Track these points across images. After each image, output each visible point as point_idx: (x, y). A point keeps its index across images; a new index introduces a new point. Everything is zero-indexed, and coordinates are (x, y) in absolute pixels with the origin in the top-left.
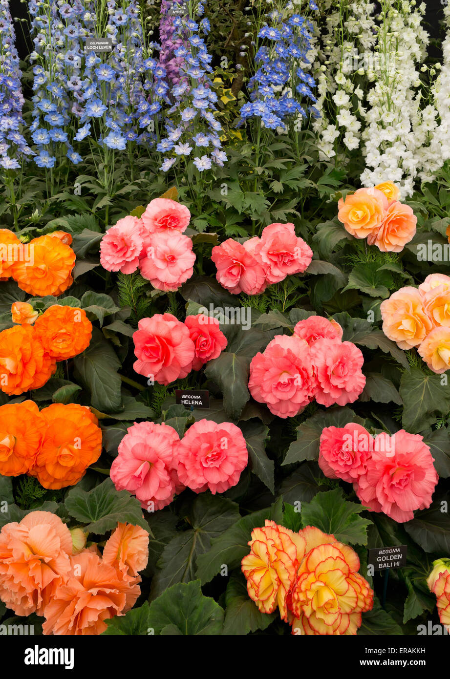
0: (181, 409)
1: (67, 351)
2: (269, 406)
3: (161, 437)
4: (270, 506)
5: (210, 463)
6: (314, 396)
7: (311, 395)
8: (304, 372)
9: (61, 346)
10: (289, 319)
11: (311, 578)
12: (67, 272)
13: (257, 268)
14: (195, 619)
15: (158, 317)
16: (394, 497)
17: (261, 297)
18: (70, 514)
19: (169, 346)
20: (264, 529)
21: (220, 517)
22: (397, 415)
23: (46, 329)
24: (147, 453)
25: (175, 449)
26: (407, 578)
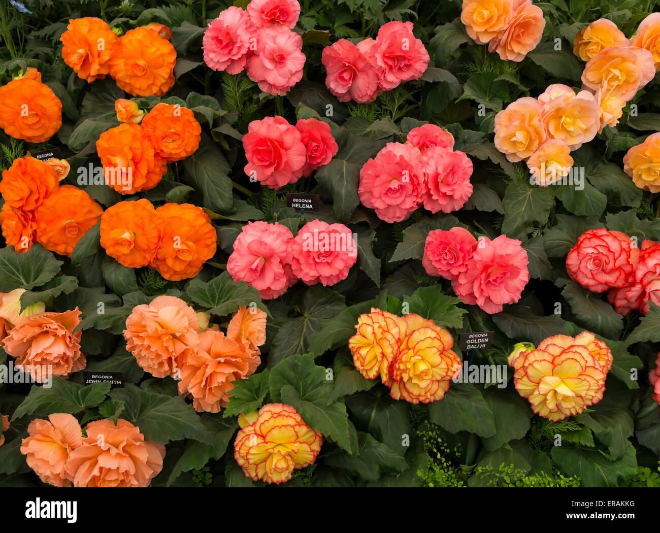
0: (291, 212)
1: (178, 151)
2: (376, 212)
3: (275, 235)
4: (375, 298)
5: (322, 259)
6: (423, 202)
7: (419, 200)
8: (415, 179)
9: (172, 146)
10: (400, 128)
11: (411, 353)
12: (169, 70)
13: (370, 73)
14: (309, 382)
15: (268, 120)
16: (489, 292)
17: (370, 106)
18: (193, 300)
19: (281, 149)
20: (370, 315)
21: (328, 306)
22: (497, 224)
23: (155, 128)
24: (262, 249)
25: (289, 246)
26: (490, 357)
